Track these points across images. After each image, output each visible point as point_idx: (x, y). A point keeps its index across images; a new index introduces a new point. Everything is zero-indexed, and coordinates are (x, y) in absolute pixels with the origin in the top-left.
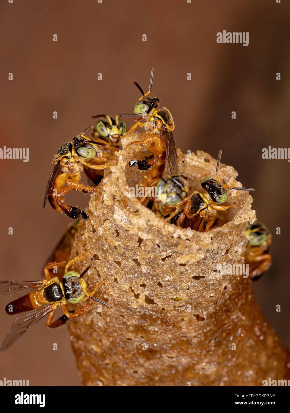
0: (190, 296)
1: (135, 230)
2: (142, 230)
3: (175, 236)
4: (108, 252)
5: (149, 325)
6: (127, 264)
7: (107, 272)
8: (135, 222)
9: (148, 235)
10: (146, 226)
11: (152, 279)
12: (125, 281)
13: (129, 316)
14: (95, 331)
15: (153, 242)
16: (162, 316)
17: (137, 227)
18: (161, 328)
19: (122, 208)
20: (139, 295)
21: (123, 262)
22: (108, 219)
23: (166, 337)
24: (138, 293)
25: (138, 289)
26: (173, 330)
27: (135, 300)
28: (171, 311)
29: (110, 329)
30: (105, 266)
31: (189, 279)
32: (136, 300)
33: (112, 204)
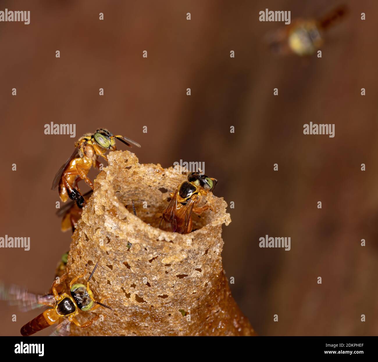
0: (176, 293)
1: (124, 235)
2: (131, 236)
3: (160, 238)
4: (100, 257)
5: (140, 321)
6: (118, 267)
7: (101, 276)
8: (124, 228)
9: (136, 240)
10: (133, 232)
11: (141, 280)
12: (117, 283)
13: (122, 314)
14: (92, 330)
15: (140, 246)
16: (151, 313)
17: (126, 233)
18: (151, 323)
19: (111, 216)
20: (130, 294)
21: (115, 265)
22: (99, 228)
23: (155, 331)
24: (129, 293)
25: (129, 289)
26: (161, 324)
27: (126, 299)
28: (159, 307)
29: (105, 327)
30: (99, 270)
31: (173, 278)
32: (128, 299)
33: (103, 214)
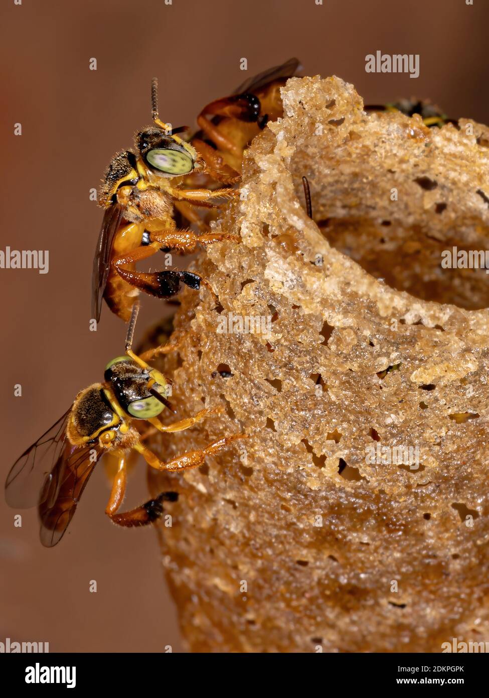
0: (445, 460)
1: (315, 305)
2: (332, 307)
3: (410, 318)
4: (251, 357)
5: (349, 530)
6: (297, 385)
7: (250, 406)
8: (315, 286)
9: (345, 317)
10: (340, 297)
11: (355, 421)
12: (292, 427)
13: (301, 509)
14: (222, 544)
15: (356, 333)
16: (379, 509)
17: (319, 300)
18: (377, 536)
19: (284, 253)
20: (324, 458)
21: (287, 381)
22: (250, 281)
23: (388, 557)
24: (322, 454)
25: (321, 444)
26: (406, 540)
27: (314, 471)
28: (400, 495)
29: (258, 540)
30: (246, 391)
31: (440, 420)
32: (319, 471)
33: (261, 245)
